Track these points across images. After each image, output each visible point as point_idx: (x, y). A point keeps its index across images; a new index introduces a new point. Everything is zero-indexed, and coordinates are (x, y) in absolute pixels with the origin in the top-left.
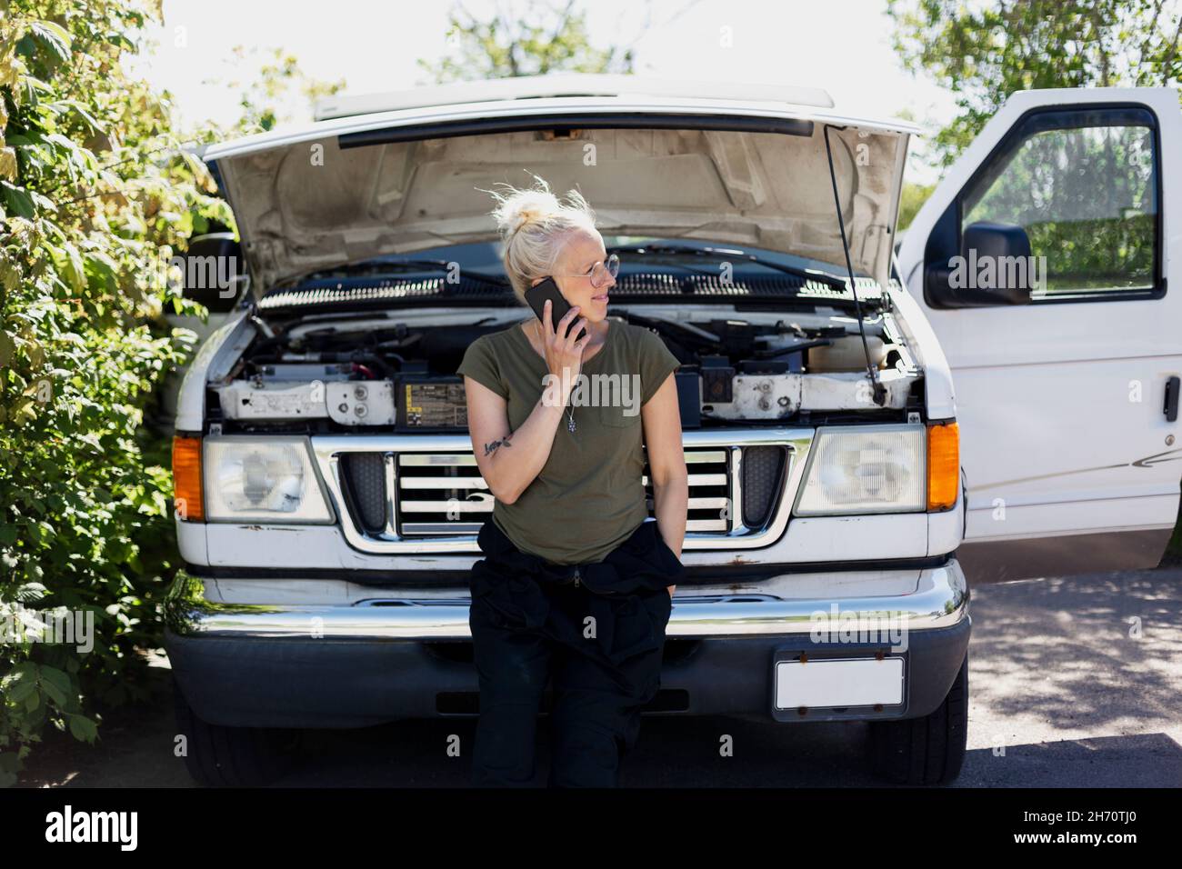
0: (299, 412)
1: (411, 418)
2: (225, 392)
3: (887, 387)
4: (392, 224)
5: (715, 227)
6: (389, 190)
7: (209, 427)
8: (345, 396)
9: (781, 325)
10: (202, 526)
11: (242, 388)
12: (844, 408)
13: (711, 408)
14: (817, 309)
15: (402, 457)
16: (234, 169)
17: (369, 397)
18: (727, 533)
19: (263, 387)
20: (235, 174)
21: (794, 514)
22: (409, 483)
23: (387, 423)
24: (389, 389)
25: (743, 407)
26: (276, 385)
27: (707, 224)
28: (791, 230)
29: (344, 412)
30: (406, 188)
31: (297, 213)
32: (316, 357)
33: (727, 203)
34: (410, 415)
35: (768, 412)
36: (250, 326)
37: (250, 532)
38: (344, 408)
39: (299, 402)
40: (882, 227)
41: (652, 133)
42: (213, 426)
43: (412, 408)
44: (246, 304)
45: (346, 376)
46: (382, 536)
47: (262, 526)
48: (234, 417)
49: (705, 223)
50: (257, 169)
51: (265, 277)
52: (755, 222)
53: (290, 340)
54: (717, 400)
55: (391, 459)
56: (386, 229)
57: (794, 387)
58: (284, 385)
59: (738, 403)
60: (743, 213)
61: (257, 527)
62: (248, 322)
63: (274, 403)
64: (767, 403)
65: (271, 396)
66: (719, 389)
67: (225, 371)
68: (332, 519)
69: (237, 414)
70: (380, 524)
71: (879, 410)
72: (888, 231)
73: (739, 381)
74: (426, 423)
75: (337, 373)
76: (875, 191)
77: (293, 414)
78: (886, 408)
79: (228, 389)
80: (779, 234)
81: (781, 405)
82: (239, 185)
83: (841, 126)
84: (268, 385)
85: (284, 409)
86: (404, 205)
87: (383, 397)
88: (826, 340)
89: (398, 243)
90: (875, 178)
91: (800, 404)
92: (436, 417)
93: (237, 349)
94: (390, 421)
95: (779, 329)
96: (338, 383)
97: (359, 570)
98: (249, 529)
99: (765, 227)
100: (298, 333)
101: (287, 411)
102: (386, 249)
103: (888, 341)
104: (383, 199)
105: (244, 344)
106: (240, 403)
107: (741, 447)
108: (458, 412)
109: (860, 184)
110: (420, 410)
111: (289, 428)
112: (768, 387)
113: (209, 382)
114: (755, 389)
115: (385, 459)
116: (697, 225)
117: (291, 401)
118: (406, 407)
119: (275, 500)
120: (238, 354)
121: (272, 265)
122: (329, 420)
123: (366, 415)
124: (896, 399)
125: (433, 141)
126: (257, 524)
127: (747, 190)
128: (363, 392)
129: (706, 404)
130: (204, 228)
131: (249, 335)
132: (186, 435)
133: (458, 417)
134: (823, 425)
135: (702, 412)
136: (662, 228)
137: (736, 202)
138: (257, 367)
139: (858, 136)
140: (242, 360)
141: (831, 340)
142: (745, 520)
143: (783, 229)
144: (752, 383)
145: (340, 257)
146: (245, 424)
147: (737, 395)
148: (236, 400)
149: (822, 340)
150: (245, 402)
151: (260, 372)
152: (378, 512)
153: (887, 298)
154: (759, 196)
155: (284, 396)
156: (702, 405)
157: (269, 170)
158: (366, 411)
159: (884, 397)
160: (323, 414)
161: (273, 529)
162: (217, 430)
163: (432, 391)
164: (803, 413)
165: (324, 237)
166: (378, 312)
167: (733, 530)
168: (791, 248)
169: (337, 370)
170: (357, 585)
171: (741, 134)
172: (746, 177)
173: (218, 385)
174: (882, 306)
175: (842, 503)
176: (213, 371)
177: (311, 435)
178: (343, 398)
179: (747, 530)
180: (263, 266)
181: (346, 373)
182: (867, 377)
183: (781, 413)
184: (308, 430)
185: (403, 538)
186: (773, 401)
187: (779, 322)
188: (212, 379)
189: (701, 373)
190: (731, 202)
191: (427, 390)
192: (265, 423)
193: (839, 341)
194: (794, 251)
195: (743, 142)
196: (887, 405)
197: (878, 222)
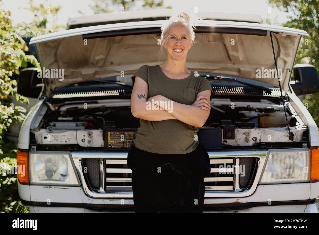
0: (66, 142)
1: (110, 145)
2: (37, 134)
3: (294, 134)
4: (100, 67)
5: (222, 69)
6: (99, 55)
7: (31, 148)
8: (84, 136)
9: (249, 107)
10: (28, 186)
11: (43, 132)
12: (278, 142)
13: (226, 141)
14: (261, 100)
15: (107, 160)
16: (41, 47)
17: (93, 137)
18: (233, 191)
19: (52, 132)
20: (41, 48)
21: (259, 184)
22: (109, 170)
23: (101, 146)
24: (101, 133)
25: (239, 141)
26: (57, 131)
27: (220, 68)
28: (252, 70)
29: (84, 142)
30: (106, 54)
31: (64, 63)
32: (71, 119)
33: (228, 60)
34: (109, 143)
35: (248, 143)
36: (45, 105)
37: (47, 189)
38: (84, 141)
39: (66, 138)
40: (287, 69)
41: (202, 34)
42: (33, 147)
43: (110, 141)
44: (43, 97)
45: (84, 127)
46: (98, 191)
47: (52, 187)
48: (41, 144)
49: (219, 67)
50: (49, 46)
51: (51, 86)
52: (238, 67)
53: (61, 112)
54: (229, 139)
55: (102, 162)
56: (97, 69)
57: (259, 133)
58: (60, 131)
59: (237, 139)
60: (234, 64)
61: (50, 187)
62: (44, 104)
63: (56, 138)
64: (248, 140)
65: (55, 136)
66: (229, 134)
67: (37, 125)
68: (79, 185)
69: (42, 142)
70: (97, 186)
71: (291, 142)
72: (290, 71)
73: (237, 131)
74: (116, 147)
75: (80, 126)
76: (286, 57)
77: (64, 143)
78: (294, 142)
79: (39, 132)
80: (248, 72)
81: (253, 140)
82: (42, 52)
83: (277, 32)
84: (54, 131)
85: (60, 141)
86: (105, 60)
87: (99, 136)
88: (268, 113)
89: (102, 74)
90: (287, 51)
91: (261, 140)
92: (120, 144)
93: (41, 115)
94: (101, 145)
95: (248, 109)
96: (82, 131)
97: (89, 204)
98: (47, 188)
99: (243, 69)
100: (64, 109)
101: (61, 141)
102: (97, 77)
103: (291, 114)
104: (97, 58)
105: (43, 113)
106: (43, 138)
107: (239, 158)
108: (128, 143)
109: (281, 53)
110: (113, 142)
111: (62, 148)
112: (249, 133)
113: (31, 130)
114: (243, 134)
115: (100, 161)
116: (217, 68)
117: (63, 138)
118: (108, 141)
119: (57, 176)
120: (41, 117)
121: (54, 82)
122: (78, 145)
123: (92, 143)
124: (298, 138)
125: (117, 37)
126: (50, 186)
127: (237, 55)
128: (91, 134)
129: (224, 140)
130: (25, 65)
131: (45, 109)
132: (22, 151)
133: (128, 145)
134: (270, 149)
135: (223, 143)
136: (203, 69)
137: (232, 60)
138: (50, 123)
139: (282, 35)
140: (43, 120)
141: (269, 114)
142: (240, 186)
143: (249, 70)
144: (243, 132)
145: (80, 79)
146: (45, 146)
147: (236, 136)
148: (42, 137)
149: (266, 113)
150: (45, 138)
151: (50, 125)
152: (97, 181)
153: (287, 96)
154: (241, 58)
155: (60, 135)
156: (223, 140)
157: (54, 47)
158: (92, 142)
159: (293, 137)
160: (76, 143)
161: (56, 188)
162: (34, 149)
163: (118, 134)
164: (262, 144)
165: (74, 72)
166: (94, 101)
167: (235, 190)
168: (252, 77)
169: (80, 125)
170: (88, 210)
171: (236, 35)
172: (237, 51)
173: (35, 131)
174: (286, 99)
175: (278, 179)
176: (32, 125)
177: (71, 151)
178: (83, 137)
179: (241, 190)
180: (50, 82)
181: (83, 126)
182: (286, 129)
183: (253, 143)
184: (70, 149)
185: (107, 192)
186: (250, 139)
187: (248, 106)
188: (32, 128)
189: (222, 128)
190: (230, 60)
191: (116, 134)
192: (53, 146)
193: (272, 114)
194: (253, 78)
195: (237, 37)
196: (294, 141)
197: (286, 68)
